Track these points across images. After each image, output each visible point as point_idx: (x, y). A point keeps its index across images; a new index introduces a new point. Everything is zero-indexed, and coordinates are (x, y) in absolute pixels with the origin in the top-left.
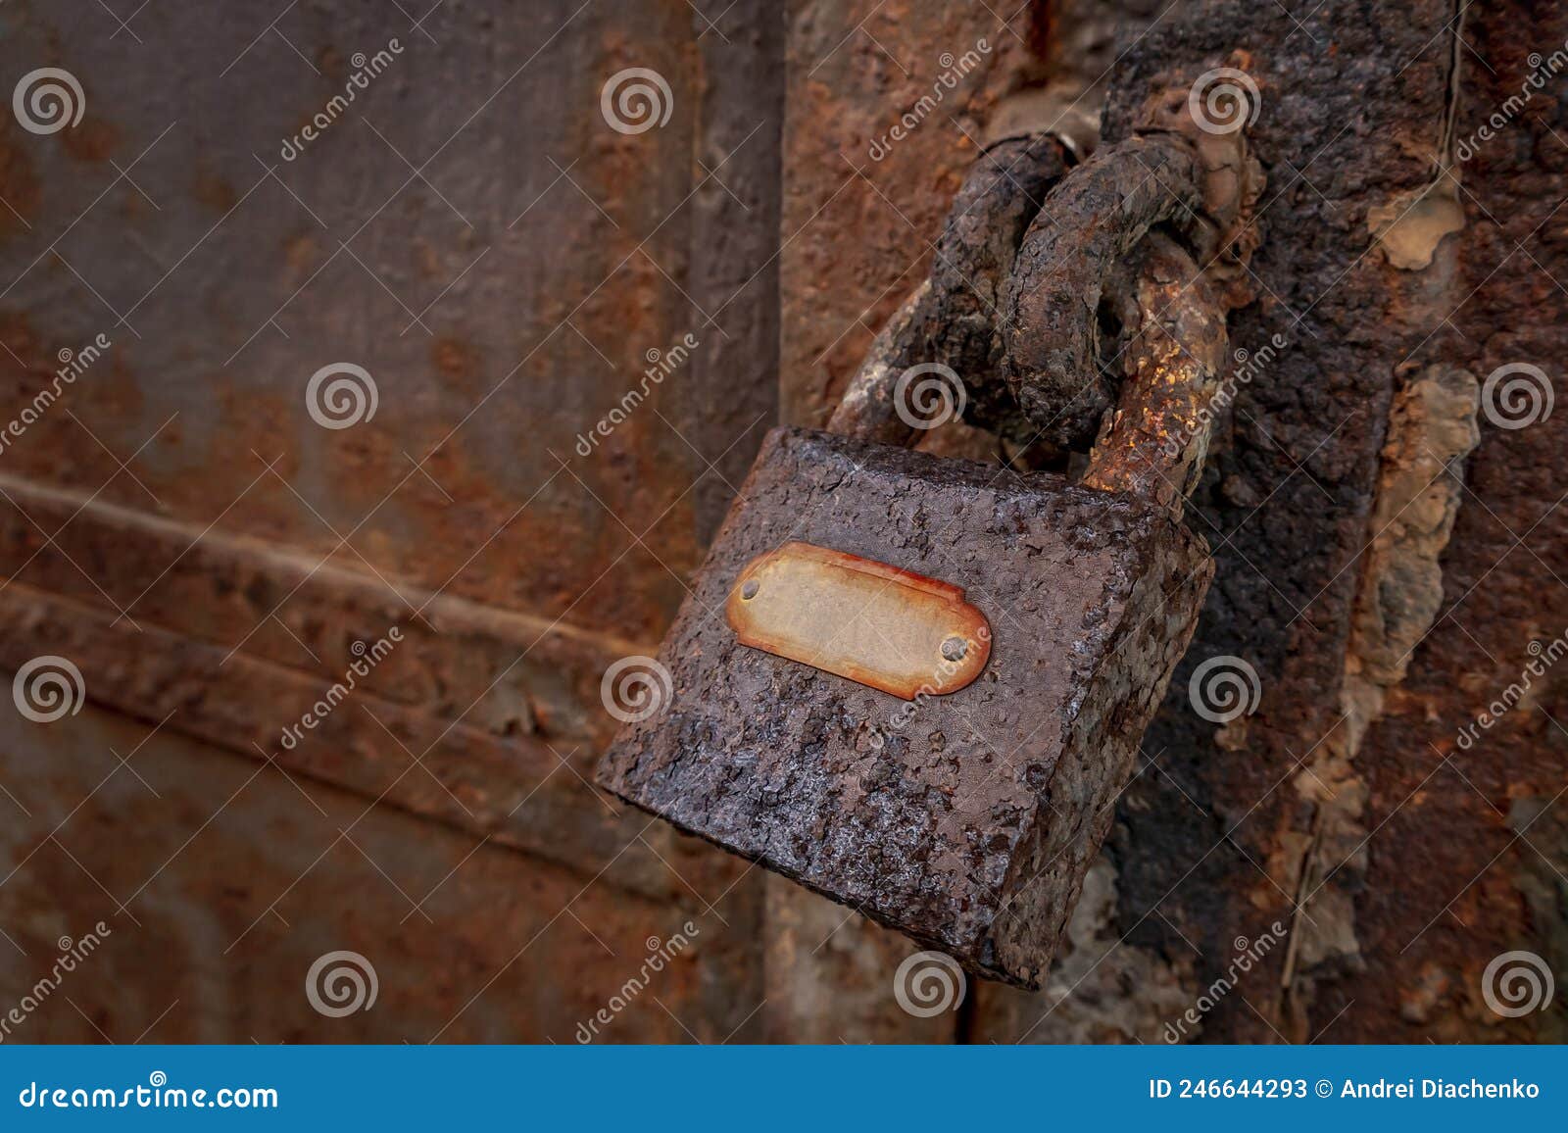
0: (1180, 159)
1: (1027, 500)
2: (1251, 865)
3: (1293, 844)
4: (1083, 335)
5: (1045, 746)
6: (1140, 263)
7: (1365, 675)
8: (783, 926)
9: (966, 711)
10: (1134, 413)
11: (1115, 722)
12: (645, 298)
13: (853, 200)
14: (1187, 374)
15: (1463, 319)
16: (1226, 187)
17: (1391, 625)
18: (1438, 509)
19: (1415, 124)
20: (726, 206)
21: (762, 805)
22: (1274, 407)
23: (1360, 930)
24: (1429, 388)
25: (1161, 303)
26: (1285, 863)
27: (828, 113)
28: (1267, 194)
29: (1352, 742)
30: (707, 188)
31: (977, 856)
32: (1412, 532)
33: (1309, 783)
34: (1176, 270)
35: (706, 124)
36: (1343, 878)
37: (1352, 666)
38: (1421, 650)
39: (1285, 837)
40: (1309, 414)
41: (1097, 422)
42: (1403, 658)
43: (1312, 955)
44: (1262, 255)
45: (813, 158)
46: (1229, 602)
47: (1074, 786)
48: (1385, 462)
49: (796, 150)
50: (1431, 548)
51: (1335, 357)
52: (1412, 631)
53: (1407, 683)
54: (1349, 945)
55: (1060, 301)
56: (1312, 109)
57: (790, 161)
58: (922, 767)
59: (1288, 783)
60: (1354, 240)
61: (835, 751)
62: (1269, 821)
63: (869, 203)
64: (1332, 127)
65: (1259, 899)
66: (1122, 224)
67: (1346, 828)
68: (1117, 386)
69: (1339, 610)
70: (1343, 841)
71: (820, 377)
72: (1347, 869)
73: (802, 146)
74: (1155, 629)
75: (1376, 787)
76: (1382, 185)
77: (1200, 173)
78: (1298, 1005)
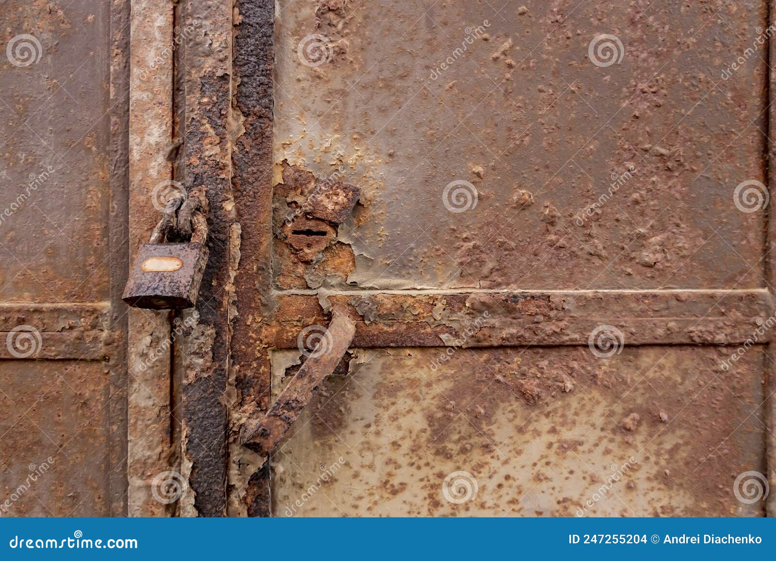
0: (197, 200)
1: (184, 245)
2: (220, 304)
3: (226, 298)
4: (188, 224)
5: (192, 273)
6: (193, 214)
7: (232, 269)
8: (132, 353)
9: (181, 271)
10: (196, 233)
11: (200, 270)
12: (98, 233)
13: (143, 211)
14: (202, 227)
15: (237, 216)
16: (204, 203)
17: (235, 260)
18: (238, 242)
19: (227, 193)
20: (117, 215)
21: (154, 289)
22: (214, 232)
23: (238, 312)
24: (234, 226)
25: (197, 219)
26: (225, 302)
27: (138, 197)
28: (209, 203)
29: (232, 280)
30: (113, 211)
31: (185, 287)
32: (235, 246)
33: (227, 288)
34: (199, 214)
35: (112, 201)
36: (234, 303)
37: (230, 268)
38: (239, 263)
39: (225, 298)
40: (219, 232)
41: (191, 235)
42: (237, 265)
43: (232, 318)
44: (210, 211)
45: (135, 205)
46: (212, 262)
47: (196, 278)
48: (230, 237)
49: (132, 203)
50: (238, 248)
51: (221, 224)
52: (237, 261)
53: (238, 269)
54: (237, 314)
55: (185, 220)
56: (213, 192)
57: (130, 206)
58: (176, 279)
59: (224, 288)
60: (221, 208)
61: (164, 280)
62: (222, 296)
63: (145, 211)
64: (217, 194)
65: (222, 310)
66: (192, 209)
67: (234, 294)
68: (193, 230)
69: (227, 259)
70: (233, 297)
71: (137, 241)
72: (234, 301)
73: (133, 203)
74: (203, 259)
75: (237, 287)
76: (223, 201)
77: (200, 201)
78: (231, 327)
